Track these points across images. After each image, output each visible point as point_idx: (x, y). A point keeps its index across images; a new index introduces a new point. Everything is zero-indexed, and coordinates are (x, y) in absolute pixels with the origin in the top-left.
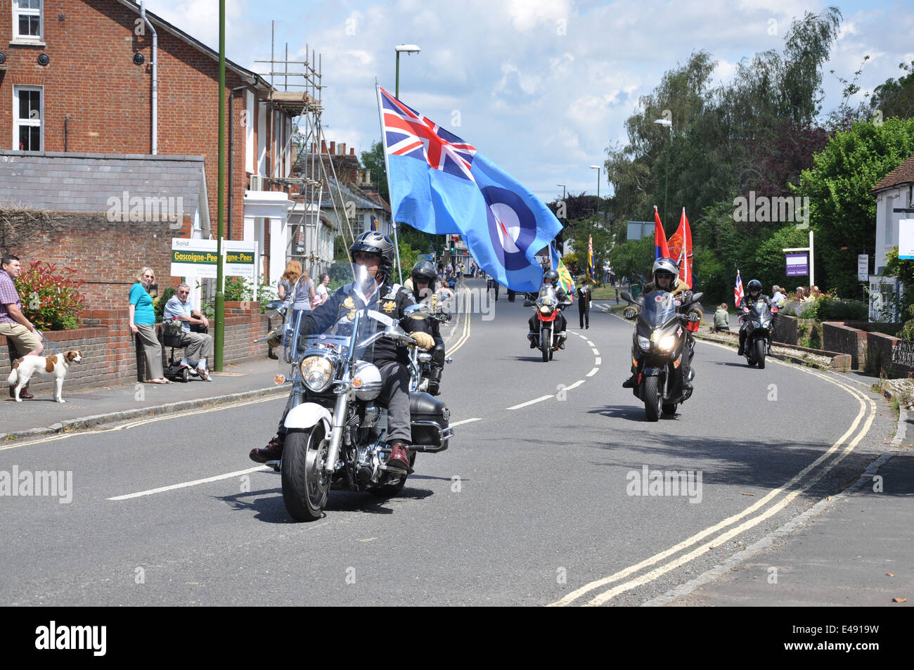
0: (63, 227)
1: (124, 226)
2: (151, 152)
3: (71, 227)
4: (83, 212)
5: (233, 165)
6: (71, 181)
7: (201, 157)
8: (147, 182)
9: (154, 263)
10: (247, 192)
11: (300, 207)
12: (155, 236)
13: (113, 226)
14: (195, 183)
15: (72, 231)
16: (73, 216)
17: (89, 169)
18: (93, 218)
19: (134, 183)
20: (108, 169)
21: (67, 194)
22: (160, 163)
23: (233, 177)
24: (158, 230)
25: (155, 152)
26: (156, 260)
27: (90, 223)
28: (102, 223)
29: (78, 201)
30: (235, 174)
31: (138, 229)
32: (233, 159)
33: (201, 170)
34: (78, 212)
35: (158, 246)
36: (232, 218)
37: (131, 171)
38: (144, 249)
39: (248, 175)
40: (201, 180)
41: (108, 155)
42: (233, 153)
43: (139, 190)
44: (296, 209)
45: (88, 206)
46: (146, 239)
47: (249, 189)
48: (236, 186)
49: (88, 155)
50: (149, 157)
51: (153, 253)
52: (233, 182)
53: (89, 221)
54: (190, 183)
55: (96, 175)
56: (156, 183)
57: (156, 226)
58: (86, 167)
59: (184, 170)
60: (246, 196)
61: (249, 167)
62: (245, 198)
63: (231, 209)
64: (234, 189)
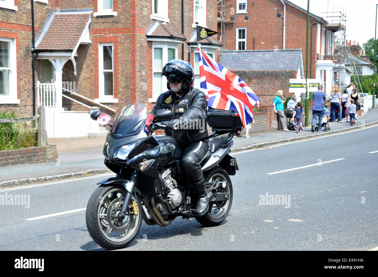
0: (252, 76)
1: (273, 75)
2: (283, 48)
3: (255, 76)
4: (259, 70)
5: (312, 51)
6: (255, 60)
7: (300, 49)
8: (281, 59)
9: (284, 88)
11: (337, 65)
12: (284, 78)
13: (269, 75)
14: (298, 58)
15: (256, 77)
16: (256, 72)
17: (261, 55)
18: (263, 73)
19: (277, 59)
20: (267, 55)
21: (254, 64)
22: (286, 52)
23: (312, 55)
24: (285, 76)
25: (284, 48)
26: (284, 86)
27: (262, 74)
28: (266, 74)
29: (257, 67)
30: (313, 54)
31: (278, 76)
32: (312, 49)
33: (300, 54)
34: (257, 70)
35: (285, 81)
36: (312, 71)
37: (276, 55)
38: (280, 83)
39: (318, 55)
40: (300, 57)
41: (268, 50)
42: (312, 47)
43: (278, 62)
44: (336, 66)
45: (261, 68)
46: (281, 79)
47: (318, 60)
48: (313, 59)
49: (261, 50)
50: (282, 50)
51: (283, 84)
52: (312, 58)
53: (261, 74)
54: (297, 59)
55: (264, 57)
56: (285, 59)
57: (284, 74)
58: (260, 55)
59: (295, 54)
61: (318, 52)
62: (316, 63)
63: (312, 67)
64: (313, 60)
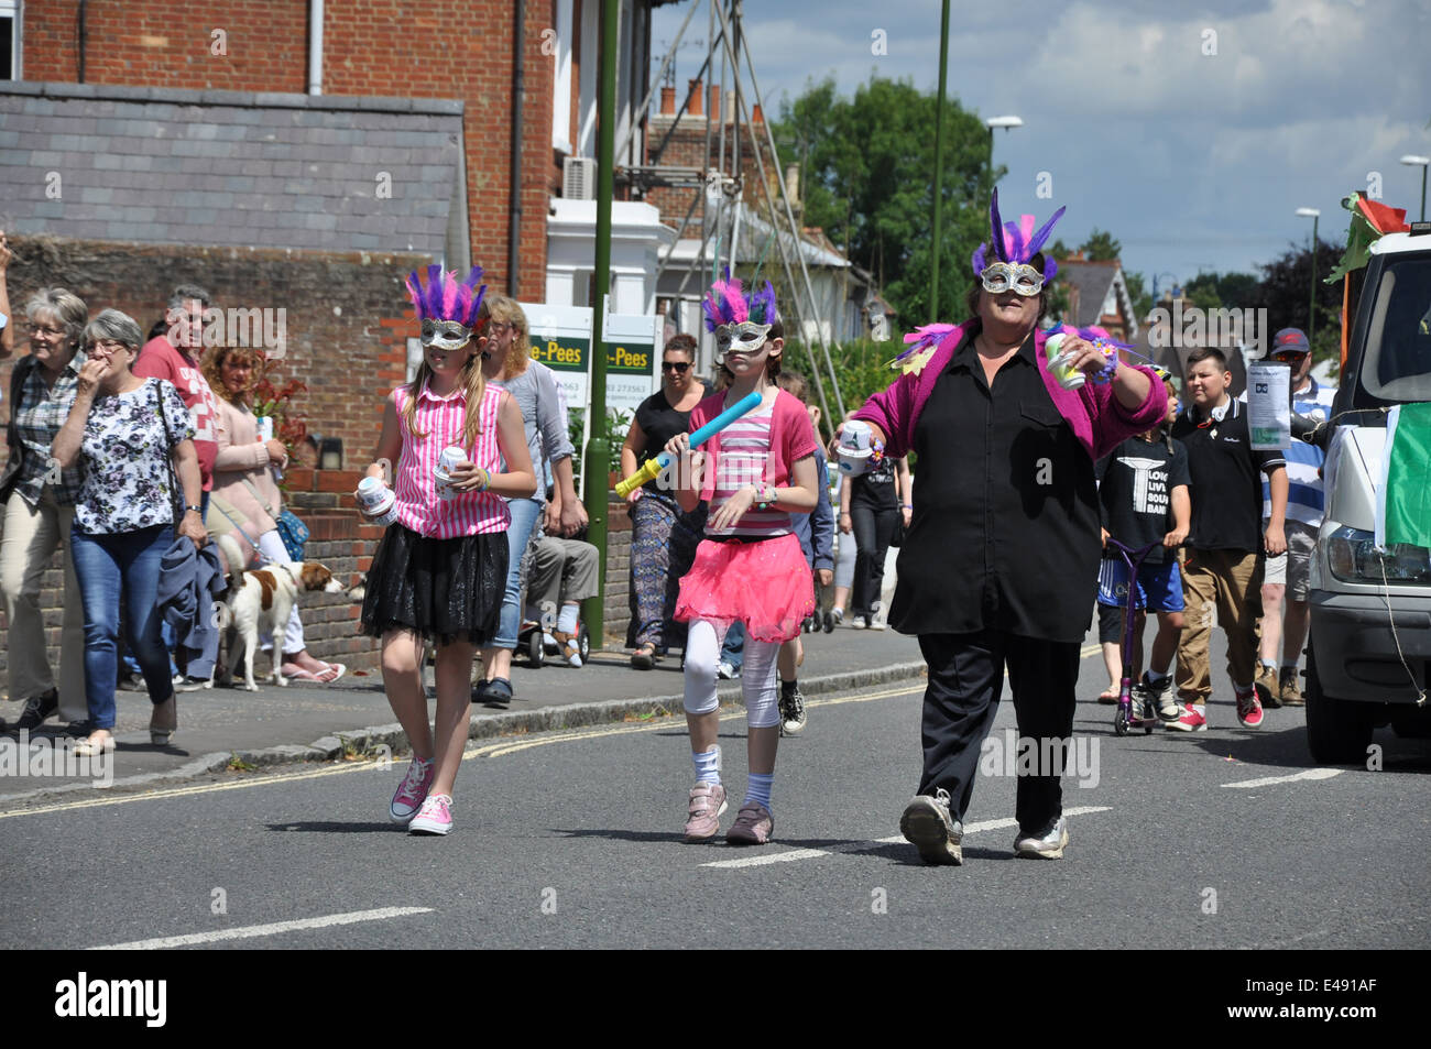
0: (95, 284)
1: (256, 283)
2: (306, 90)
3: (117, 283)
4: (150, 244)
5: (525, 128)
6: (112, 162)
7: (455, 105)
8: (314, 168)
9: (334, 383)
10: (555, 203)
11: (687, 250)
12: (338, 311)
13: (226, 282)
14: (443, 172)
15: (120, 294)
16: (123, 254)
17: (160, 131)
18: (177, 261)
19: (281, 169)
20: (209, 131)
21: (103, 196)
22: (347, 118)
23: (525, 161)
24: (346, 295)
25: (316, 91)
26: (338, 373)
27: (168, 273)
28: (200, 273)
29: (132, 214)
30: (528, 154)
31: (295, 292)
32: (523, 112)
33: (454, 139)
34: (136, 244)
35: (344, 337)
36: (520, 272)
37: (271, 137)
38: (307, 345)
39: (559, 157)
40: (455, 165)
41: (212, 94)
42: (524, 97)
43: (293, 188)
44: (676, 254)
45: (160, 230)
46: (312, 318)
47: (559, 194)
48: (528, 185)
49: (157, 93)
50: (297, 98)
51: (331, 358)
52: (523, 175)
53: (161, 270)
54: (428, 173)
55: (179, 148)
56: (339, 170)
57: (339, 284)
58: (152, 125)
59: (412, 138)
60: (553, 213)
61: (560, 137)
62: (550, 218)
63: (516, 247)
64: (526, 195)
